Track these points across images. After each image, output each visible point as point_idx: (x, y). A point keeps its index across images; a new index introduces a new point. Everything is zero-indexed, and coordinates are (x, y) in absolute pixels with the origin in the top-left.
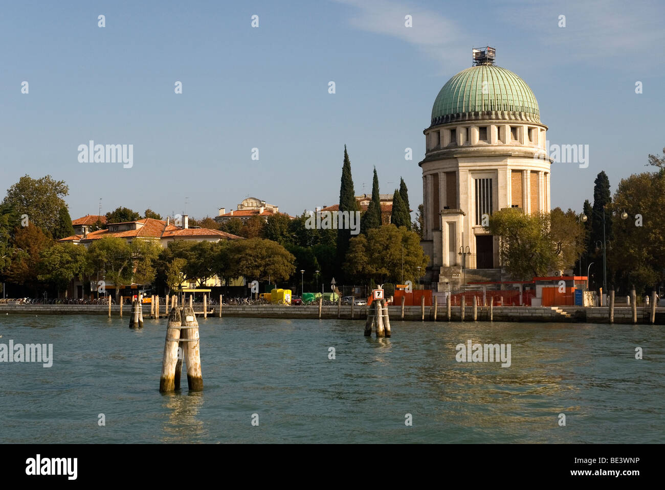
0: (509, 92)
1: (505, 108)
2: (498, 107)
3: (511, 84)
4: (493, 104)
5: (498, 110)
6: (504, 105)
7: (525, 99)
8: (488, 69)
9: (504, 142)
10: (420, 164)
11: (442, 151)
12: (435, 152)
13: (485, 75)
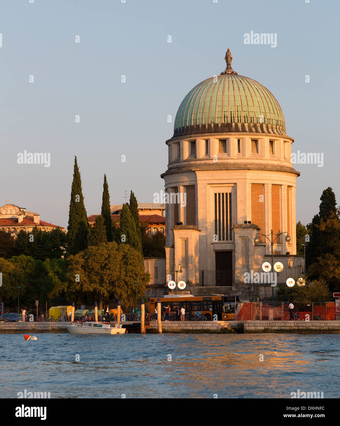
0: (251, 103)
1: (245, 120)
2: (238, 119)
3: (253, 94)
4: (232, 116)
5: (238, 122)
6: (245, 117)
7: (267, 111)
8: (230, 79)
9: (244, 155)
10: (163, 176)
11: (182, 163)
12: (176, 165)
13: (227, 86)
